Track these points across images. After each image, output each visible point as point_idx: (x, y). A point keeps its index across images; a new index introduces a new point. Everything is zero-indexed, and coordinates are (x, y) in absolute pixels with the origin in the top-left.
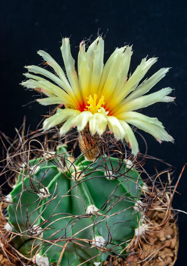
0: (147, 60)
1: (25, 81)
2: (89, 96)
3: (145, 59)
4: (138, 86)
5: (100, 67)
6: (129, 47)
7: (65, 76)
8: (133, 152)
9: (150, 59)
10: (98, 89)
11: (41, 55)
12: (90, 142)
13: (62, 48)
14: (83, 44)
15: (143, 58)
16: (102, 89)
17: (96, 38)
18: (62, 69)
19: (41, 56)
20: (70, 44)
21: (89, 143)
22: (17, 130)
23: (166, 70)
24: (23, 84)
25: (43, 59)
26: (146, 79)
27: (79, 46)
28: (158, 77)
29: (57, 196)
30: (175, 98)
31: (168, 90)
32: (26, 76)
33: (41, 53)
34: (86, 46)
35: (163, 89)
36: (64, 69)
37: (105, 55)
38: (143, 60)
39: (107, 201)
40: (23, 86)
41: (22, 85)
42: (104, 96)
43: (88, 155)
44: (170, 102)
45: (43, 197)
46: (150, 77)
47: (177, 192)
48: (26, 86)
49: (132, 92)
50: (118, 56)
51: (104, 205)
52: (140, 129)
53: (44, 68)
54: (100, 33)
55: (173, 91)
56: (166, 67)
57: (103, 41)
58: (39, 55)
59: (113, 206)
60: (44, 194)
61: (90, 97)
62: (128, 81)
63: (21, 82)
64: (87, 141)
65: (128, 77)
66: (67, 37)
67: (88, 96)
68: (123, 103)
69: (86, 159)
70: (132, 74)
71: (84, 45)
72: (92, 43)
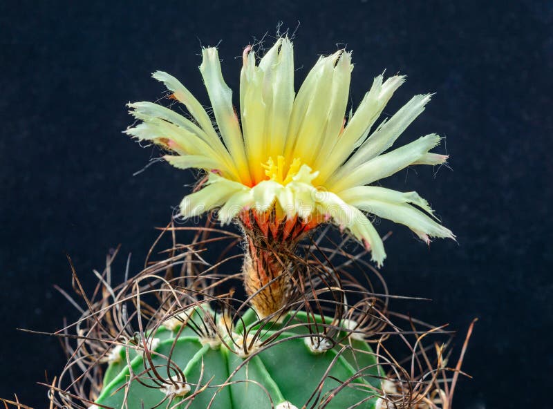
0: (384, 80)
1: (134, 127)
2: (268, 160)
3: (380, 78)
4: (368, 137)
5: (288, 98)
6: (345, 52)
7: (212, 126)
8: (374, 258)
9: (390, 79)
10: (285, 148)
11: (160, 80)
12: (269, 271)
13: (202, 68)
14: (249, 52)
15: (377, 75)
16: (294, 148)
17: (275, 41)
18: (206, 110)
19: (162, 82)
20: (220, 58)
21: (268, 274)
22: (98, 274)
23: (426, 98)
24: (130, 131)
25: (165, 88)
26: (385, 121)
27: (242, 55)
28: (410, 114)
29: (208, 387)
30: (448, 156)
31: (432, 139)
32: (134, 117)
33: (160, 76)
34: (256, 57)
35: (422, 138)
36: (209, 110)
37: (296, 73)
38: (375, 80)
39: (320, 385)
40: (130, 136)
41: (128, 134)
42: (299, 159)
43: (265, 306)
44: (439, 165)
45: (175, 394)
46: (393, 115)
47: (465, 374)
48: (136, 136)
49: (357, 149)
50: (325, 71)
51: (315, 393)
52: (382, 217)
53: (169, 108)
54: (283, 31)
55: (442, 141)
56: (424, 92)
57: (291, 45)
58: (155, 81)
59: (335, 394)
60: (177, 388)
61: (270, 162)
62: (347, 127)
63: (125, 129)
64: (264, 268)
65: (347, 119)
66: (212, 46)
67: (265, 161)
68: (339, 175)
69: (261, 316)
70: (354, 112)
71: (253, 54)
72: (266, 52)
